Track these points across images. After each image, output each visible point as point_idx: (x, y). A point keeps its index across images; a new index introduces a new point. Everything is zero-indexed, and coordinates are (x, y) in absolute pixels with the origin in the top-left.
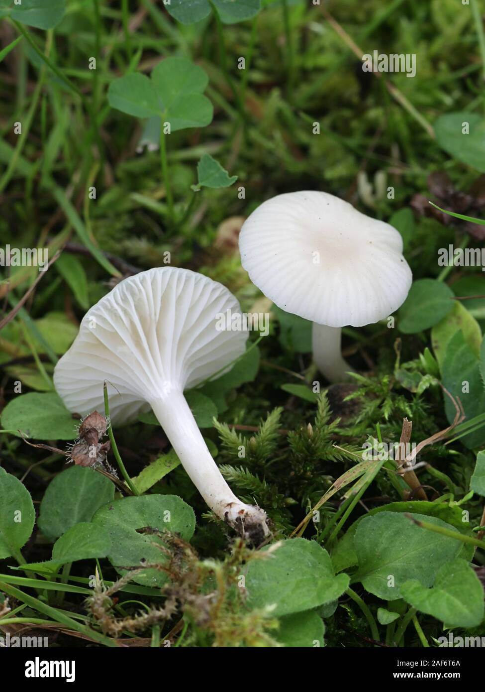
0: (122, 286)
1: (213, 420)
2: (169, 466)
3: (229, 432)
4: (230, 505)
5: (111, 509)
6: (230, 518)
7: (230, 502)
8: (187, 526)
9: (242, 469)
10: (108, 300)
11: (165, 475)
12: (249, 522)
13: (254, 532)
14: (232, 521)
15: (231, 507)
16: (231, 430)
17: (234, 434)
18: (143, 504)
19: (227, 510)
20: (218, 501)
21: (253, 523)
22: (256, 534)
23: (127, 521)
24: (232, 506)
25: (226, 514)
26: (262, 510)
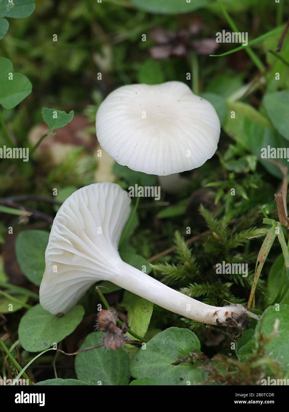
0: (56, 223)
1: (150, 266)
2: (148, 311)
3: (164, 267)
4: (215, 314)
5: (138, 360)
6: (220, 321)
7: (214, 312)
8: (193, 342)
9: (191, 285)
10: (53, 236)
11: (150, 318)
12: (236, 317)
13: (243, 321)
14: (224, 322)
15: (217, 315)
16: (165, 265)
17: (169, 266)
18: (155, 345)
19: (216, 318)
20: (205, 316)
21: (240, 316)
22: (245, 321)
23: (154, 361)
24: (217, 313)
25: (217, 320)
26: (238, 305)
